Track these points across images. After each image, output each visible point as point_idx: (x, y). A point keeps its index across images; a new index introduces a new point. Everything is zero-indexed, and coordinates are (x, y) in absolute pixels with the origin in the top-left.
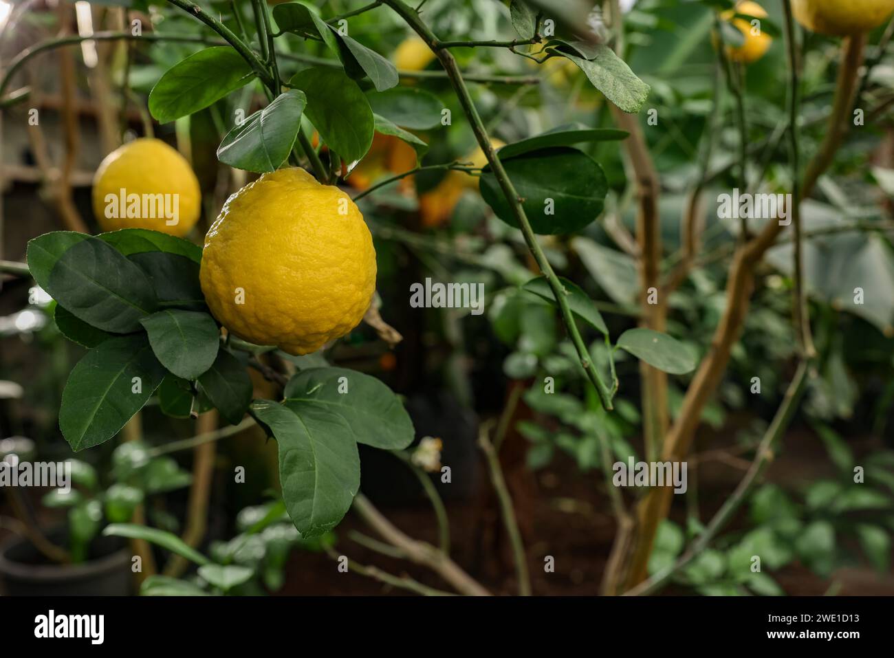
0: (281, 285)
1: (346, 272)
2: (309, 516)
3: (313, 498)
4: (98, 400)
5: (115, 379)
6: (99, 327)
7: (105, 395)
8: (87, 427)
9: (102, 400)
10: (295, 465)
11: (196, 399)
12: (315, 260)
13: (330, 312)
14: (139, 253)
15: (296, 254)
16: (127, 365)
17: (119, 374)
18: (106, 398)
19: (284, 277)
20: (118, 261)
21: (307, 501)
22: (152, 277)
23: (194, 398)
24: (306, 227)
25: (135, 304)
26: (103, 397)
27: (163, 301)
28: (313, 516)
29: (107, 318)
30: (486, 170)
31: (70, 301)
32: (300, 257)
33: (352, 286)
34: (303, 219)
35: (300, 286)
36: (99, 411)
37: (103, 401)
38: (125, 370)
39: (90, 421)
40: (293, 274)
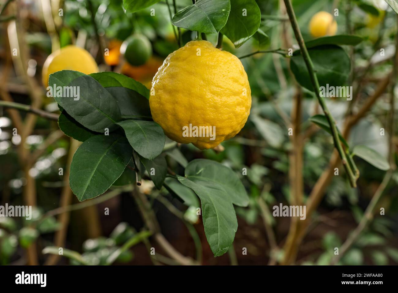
0: (208, 104)
1: (242, 100)
2: (217, 243)
3: (218, 233)
4: (92, 170)
5: (101, 159)
6: (89, 128)
7: (96, 168)
8: (87, 186)
9: (94, 171)
10: (209, 213)
11: (138, 174)
12: (228, 91)
13: (233, 123)
14: (110, 87)
15: (218, 86)
16: (107, 150)
17: (104, 155)
18: (97, 170)
19: (210, 100)
20: (100, 90)
21: (215, 234)
22: (117, 101)
23: (136, 174)
24: (222, 71)
25: (109, 116)
26: (95, 169)
27: (124, 115)
28: (219, 243)
29: (94, 123)
30: (296, 54)
31: (74, 111)
32: (220, 88)
33: (244, 109)
34: (220, 67)
35: (219, 105)
36: (93, 177)
37: (96, 171)
38: (106, 154)
39: (88, 183)
40: (216, 98)
